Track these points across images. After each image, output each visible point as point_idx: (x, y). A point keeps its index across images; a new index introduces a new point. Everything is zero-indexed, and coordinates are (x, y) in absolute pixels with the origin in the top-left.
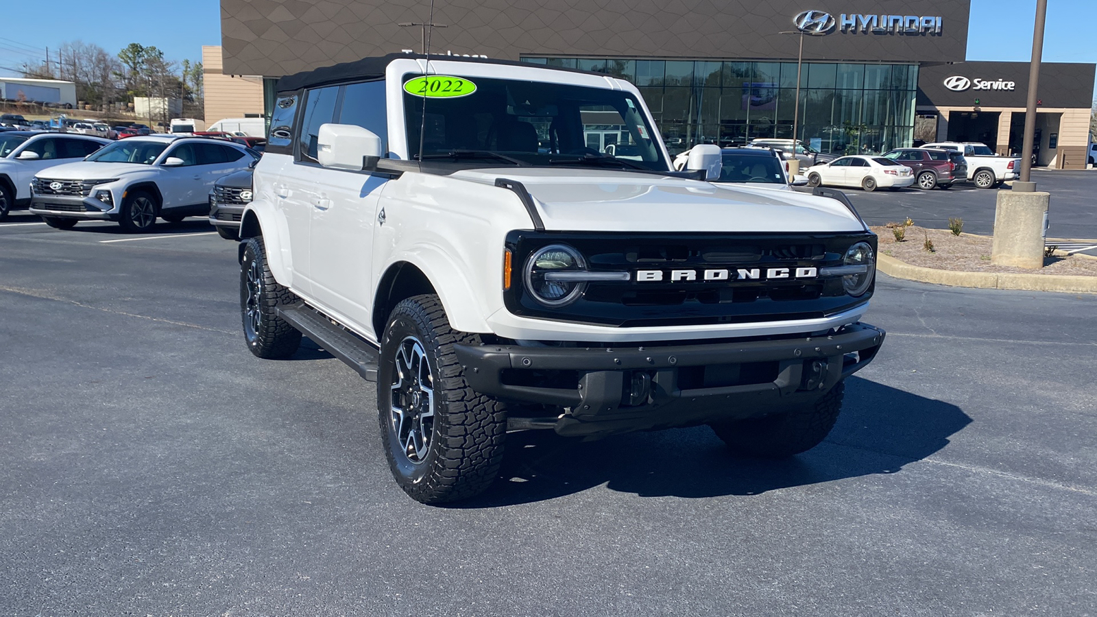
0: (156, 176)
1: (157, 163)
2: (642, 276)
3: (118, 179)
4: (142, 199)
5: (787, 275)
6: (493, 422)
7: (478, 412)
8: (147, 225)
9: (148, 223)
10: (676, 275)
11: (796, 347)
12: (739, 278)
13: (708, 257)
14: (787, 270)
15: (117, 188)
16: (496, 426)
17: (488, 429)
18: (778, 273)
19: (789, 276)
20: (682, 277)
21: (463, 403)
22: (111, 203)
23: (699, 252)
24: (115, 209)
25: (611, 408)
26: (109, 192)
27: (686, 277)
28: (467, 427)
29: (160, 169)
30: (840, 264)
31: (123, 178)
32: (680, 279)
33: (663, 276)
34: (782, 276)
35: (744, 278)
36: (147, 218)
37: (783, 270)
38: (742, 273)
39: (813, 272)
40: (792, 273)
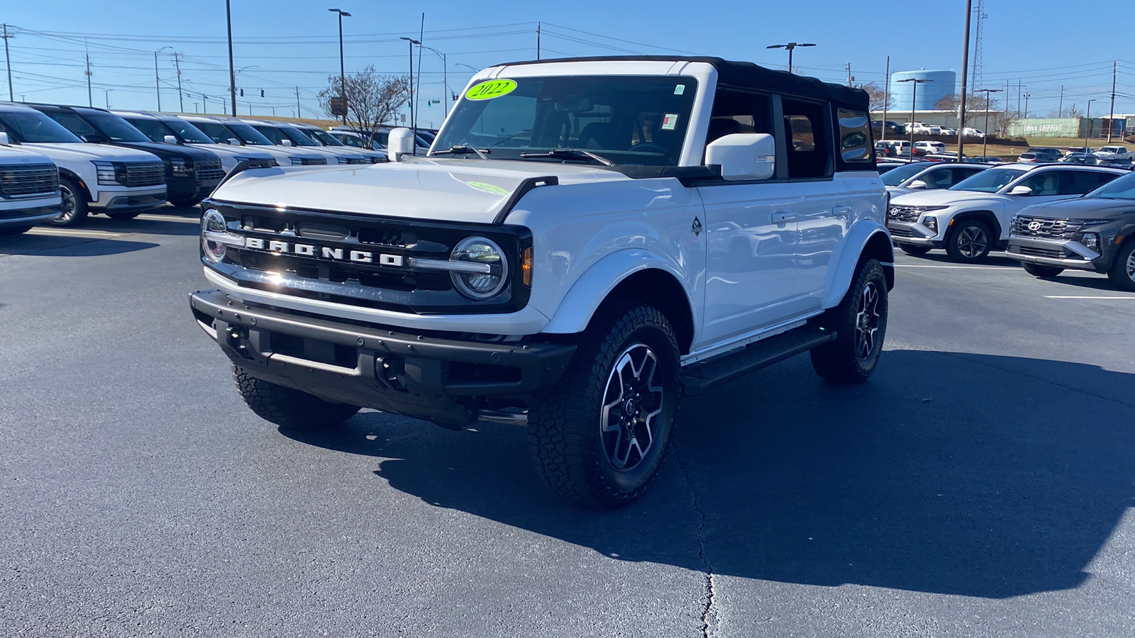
0: (993, 205)
1: (1002, 191)
2: (249, 242)
3: (948, 206)
4: (973, 228)
5: (370, 260)
8: (977, 255)
9: (979, 253)
10: (272, 246)
12: (323, 256)
14: (370, 254)
15: (944, 217)
18: (362, 257)
19: (372, 261)
20: (276, 248)
22: (935, 230)
24: (940, 237)
26: (935, 219)
27: (280, 249)
29: (1004, 198)
30: (445, 257)
31: (952, 206)
33: (264, 244)
34: (365, 260)
35: (328, 256)
36: (979, 248)
37: (365, 254)
38: (326, 251)
39: (398, 260)
40: (376, 258)
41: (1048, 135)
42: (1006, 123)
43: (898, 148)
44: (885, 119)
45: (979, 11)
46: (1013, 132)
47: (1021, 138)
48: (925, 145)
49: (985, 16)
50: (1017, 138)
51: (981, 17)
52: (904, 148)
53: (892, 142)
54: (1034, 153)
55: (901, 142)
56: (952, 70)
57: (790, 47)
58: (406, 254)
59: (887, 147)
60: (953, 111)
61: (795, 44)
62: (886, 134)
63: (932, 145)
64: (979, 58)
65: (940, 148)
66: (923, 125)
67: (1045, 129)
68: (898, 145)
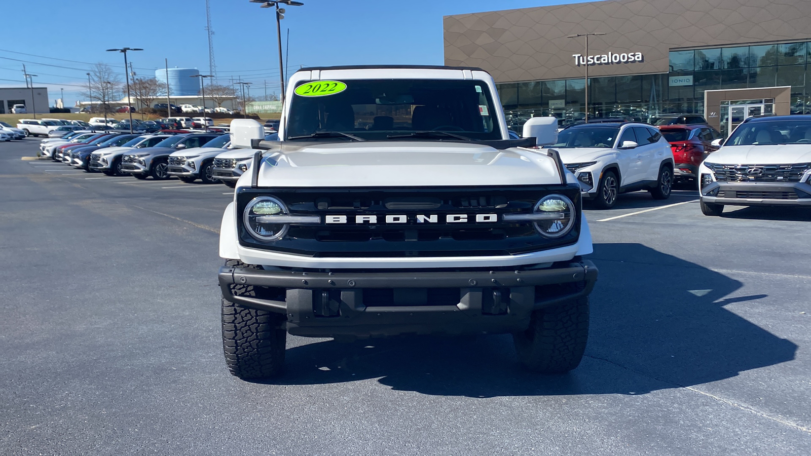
2: (330, 219)
5: (466, 220)
6: (257, 322)
7: (244, 315)
10: (359, 219)
11: (471, 278)
12: (418, 222)
13: (390, 206)
14: (466, 216)
16: (259, 326)
17: (253, 327)
18: (458, 218)
19: (468, 220)
20: (364, 221)
21: (233, 308)
23: (381, 202)
25: (309, 317)
27: (369, 221)
28: (237, 325)
30: (530, 211)
32: (362, 222)
33: (347, 219)
34: (461, 221)
35: (423, 221)
37: (461, 216)
38: (421, 218)
39: (493, 218)
40: (472, 218)
41: (269, 112)
42: (243, 104)
43: (183, 122)
44: (169, 102)
45: (208, 30)
46: (248, 110)
47: (255, 114)
48: (199, 120)
49: (213, 33)
50: (252, 114)
51: (210, 33)
52: (187, 122)
53: (178, 118)
54: (272, 124)
55: (184, 118)
56: (196, 68)
57: (124, 51)
58: (499, 213)
59: (176, 122)
60: (211, 96)
61: (129, 49)
62: (171, 113)
63: (206, 120)
64: (213, 61)
65: (210, 122)
66: (193, 106)
67: (267, 108)
68: (183, 120)
